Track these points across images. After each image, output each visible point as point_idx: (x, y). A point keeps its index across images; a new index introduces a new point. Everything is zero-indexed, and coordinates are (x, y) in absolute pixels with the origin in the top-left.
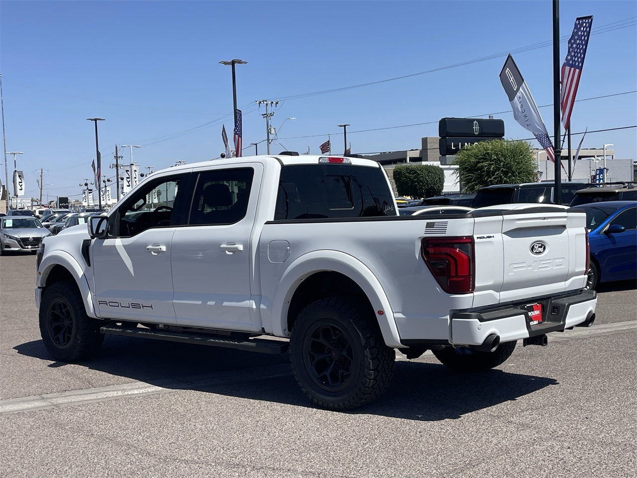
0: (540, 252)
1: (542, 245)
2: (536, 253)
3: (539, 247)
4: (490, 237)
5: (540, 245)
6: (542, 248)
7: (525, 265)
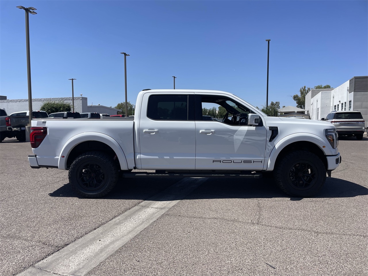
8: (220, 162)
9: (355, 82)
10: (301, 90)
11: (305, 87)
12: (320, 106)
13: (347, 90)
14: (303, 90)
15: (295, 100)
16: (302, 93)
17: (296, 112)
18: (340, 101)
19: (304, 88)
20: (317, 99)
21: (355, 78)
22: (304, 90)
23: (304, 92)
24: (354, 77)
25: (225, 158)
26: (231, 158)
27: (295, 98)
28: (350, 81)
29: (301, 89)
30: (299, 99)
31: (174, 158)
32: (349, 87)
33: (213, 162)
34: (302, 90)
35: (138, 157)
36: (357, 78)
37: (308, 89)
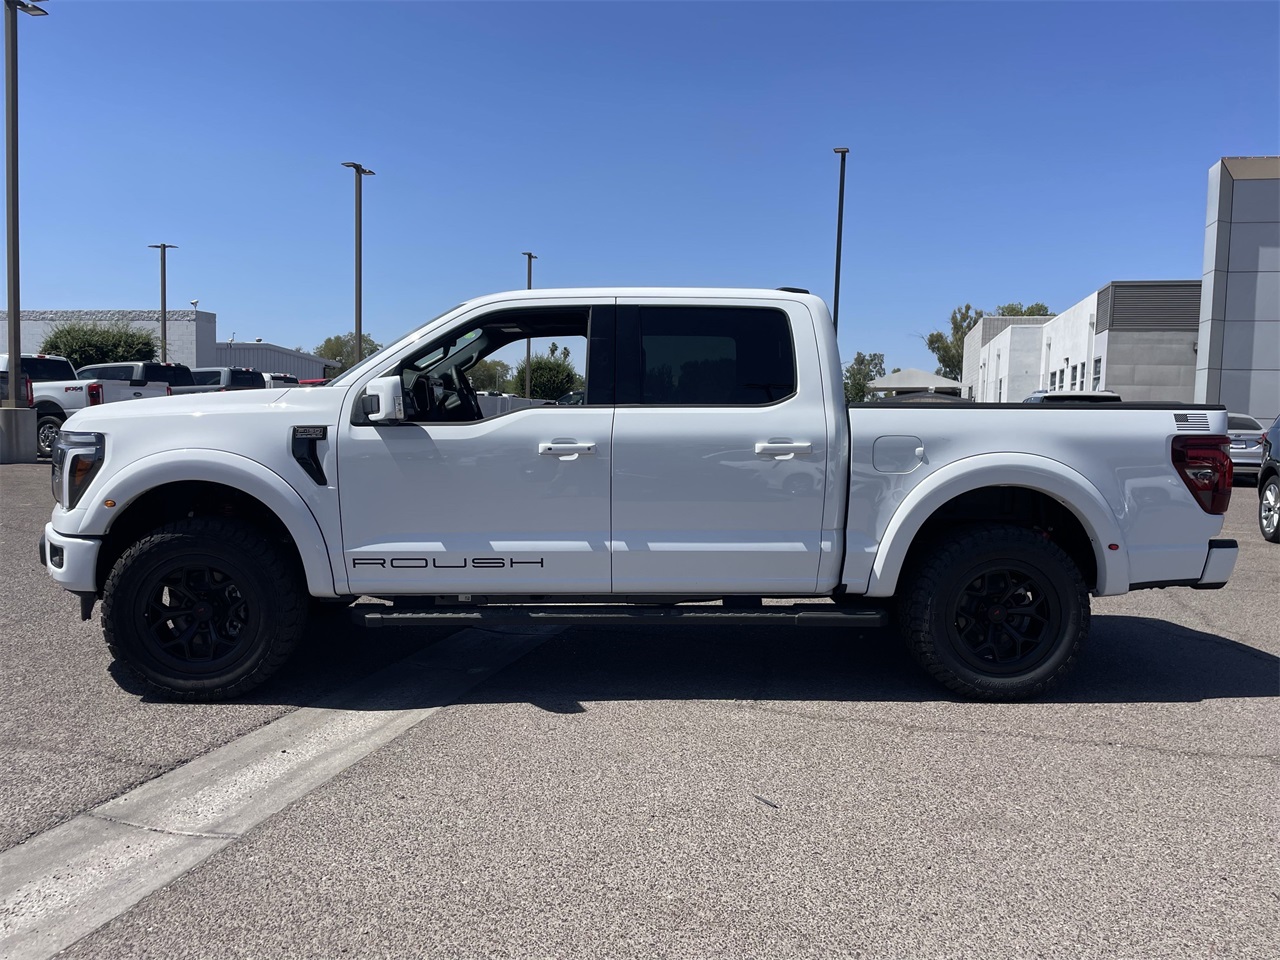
9: (1114, 297)
10: (954, 318)
11: (968, 308)
12: (1007, 373)
13: (1090, 324)
14: (961, 317)
15: (933, 351)
16: (956, 327)
17: (931, 390)
18: (1067, 359)
19: (964, 311)
20: (999, 350)
21: (1115, 287)
22: (965, 317)
23: (965, 324)
24: (1113, 282)
27: (935, 342)
28: (1098, 294)
29: (955, 313)
30: (945, 348)
32: (1095, 313)
34: (959, 316)
36: (1117, 286)
37: (976, 313)
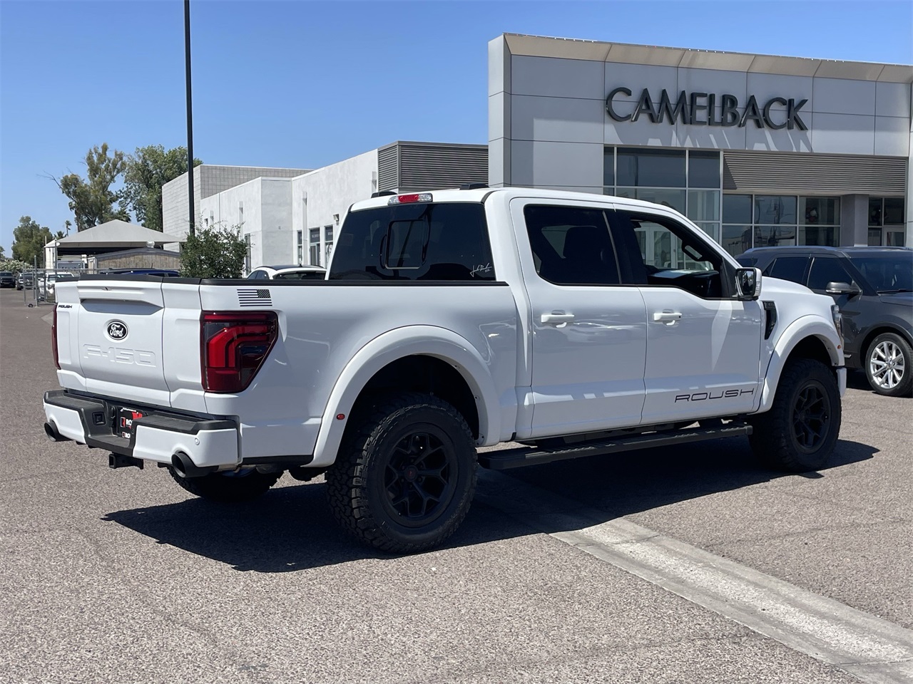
0: (118, 337)
1: (122, 326)
2: (113, 336)
3: (117, 329)
4: (68, 307)
5: (118, 326)
6: (121, 332)
7: (99, 350)
8: (688, 399)
9: (401, 157)
10: (90, 159)
11: (105, 148)
12: (261, 229)
13: (373, 182)
14: (99, 159)
15: (68, 194)
16: (94, 171)
17: (150, 245)
18: (338, 216)
19: (100, 151)
20: (241, 203)
21: (402, 146)
22: (102, 157)
23: (103, 166)
24: (399, 142)
25: (697, 388)
26: (707, 387)
27: (70, 185)
28: (379, 152)
29: (91, 153)
30: (83, 192)
31: (606, 395)
32: (377, 171)
33: (676, 399)
34: (95, 158)
35: (529, 400)
36: (406, 148)
37: (116, 155)
